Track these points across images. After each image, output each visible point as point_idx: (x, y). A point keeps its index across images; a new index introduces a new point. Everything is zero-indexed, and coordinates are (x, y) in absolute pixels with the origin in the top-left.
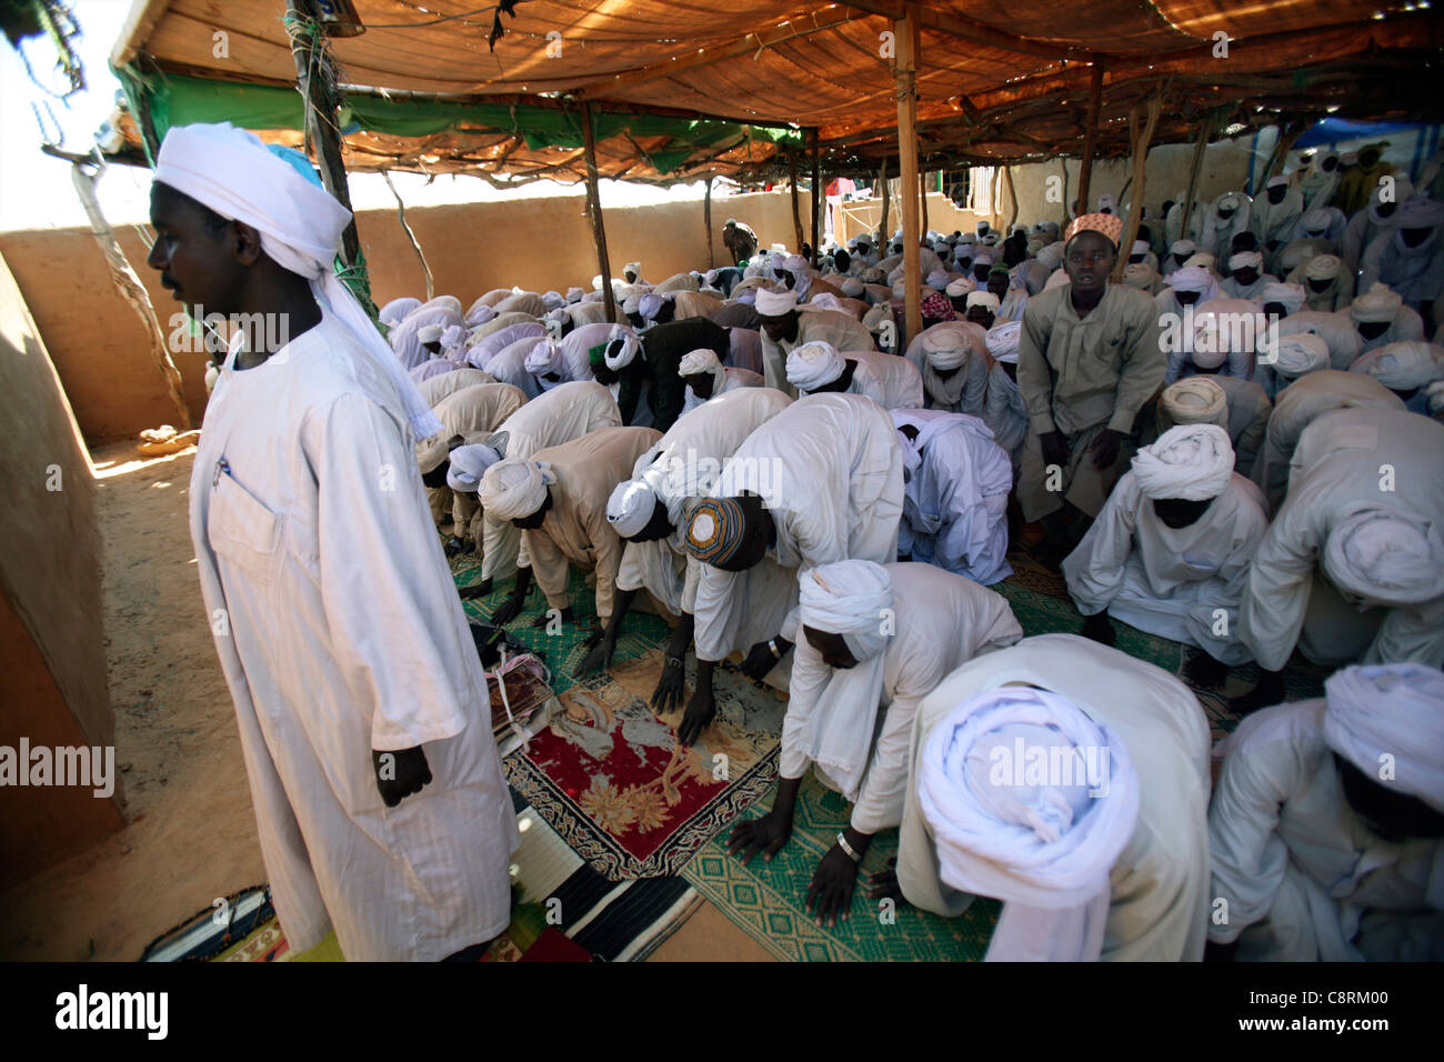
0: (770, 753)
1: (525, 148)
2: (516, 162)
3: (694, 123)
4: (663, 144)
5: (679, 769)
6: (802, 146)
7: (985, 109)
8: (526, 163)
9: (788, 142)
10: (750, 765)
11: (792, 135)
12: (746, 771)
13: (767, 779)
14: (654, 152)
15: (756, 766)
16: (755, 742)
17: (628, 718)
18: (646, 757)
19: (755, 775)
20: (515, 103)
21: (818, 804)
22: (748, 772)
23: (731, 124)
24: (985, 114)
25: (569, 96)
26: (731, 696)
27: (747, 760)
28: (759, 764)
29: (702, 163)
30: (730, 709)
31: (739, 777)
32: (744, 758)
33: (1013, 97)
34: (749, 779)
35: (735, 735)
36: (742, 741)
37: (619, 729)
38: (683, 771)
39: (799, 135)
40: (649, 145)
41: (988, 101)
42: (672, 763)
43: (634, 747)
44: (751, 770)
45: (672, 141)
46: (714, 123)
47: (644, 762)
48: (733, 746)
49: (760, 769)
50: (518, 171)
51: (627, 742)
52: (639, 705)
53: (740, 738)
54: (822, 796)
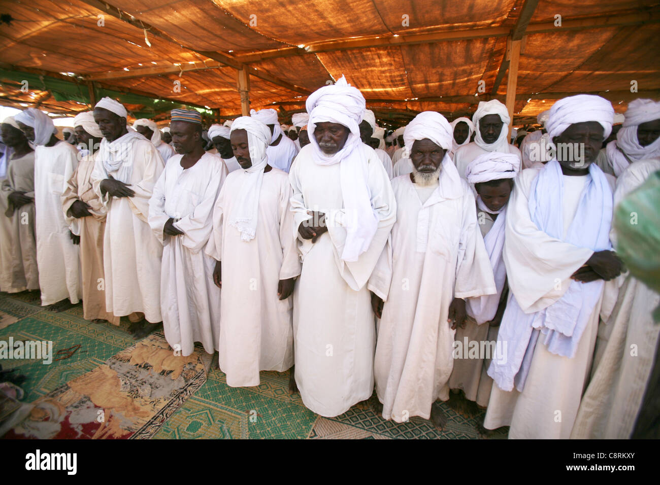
0: (162, 409)
1: (54, 99)
2: (48, 106)
3: (156, 101)
4: (140, 108)
5: (103, 432)
6: (213, 118)
7: (288, 111)
8: (57, 108)
9: (206, 115)
10: (148, 419)
11: (208, 112)
12: (146, 423)
13: (158, 424)
14: (134, 111)
15: (153, 418)
16: (155, 405)
17: (75, 409)
18: (82, 431)
19: (152, 423)
20: (44, 74)
21: (185, 430)
22: (148, 423)
23: (176, 104)
24: (289, 113)
25: (81, 77)
26: (145, 382)
27: (148, 416)
28: (155, 416)
29: (163, 120)
30: (143, 390)
31: (141, 427)
32: (146, 415)
33: (299, 108)
34: (147, 427)
35: (143, 404)
36: (147, 406)
37: (67, 418)
38: (106, 432)
39: (211, 112)
40: (132, 108)
41: (290, 108)
42: (100, 429)
43: (75, 426)
44: (150, 421)
45: (145, 107)
46: (167, 102)
47: (80, 433)
48: (141, 410)
49: (155, 420)
50: (52, 111)
51: (71, 424)
52: (85, 399)
53: (147, 404)
54: (188, 425)
